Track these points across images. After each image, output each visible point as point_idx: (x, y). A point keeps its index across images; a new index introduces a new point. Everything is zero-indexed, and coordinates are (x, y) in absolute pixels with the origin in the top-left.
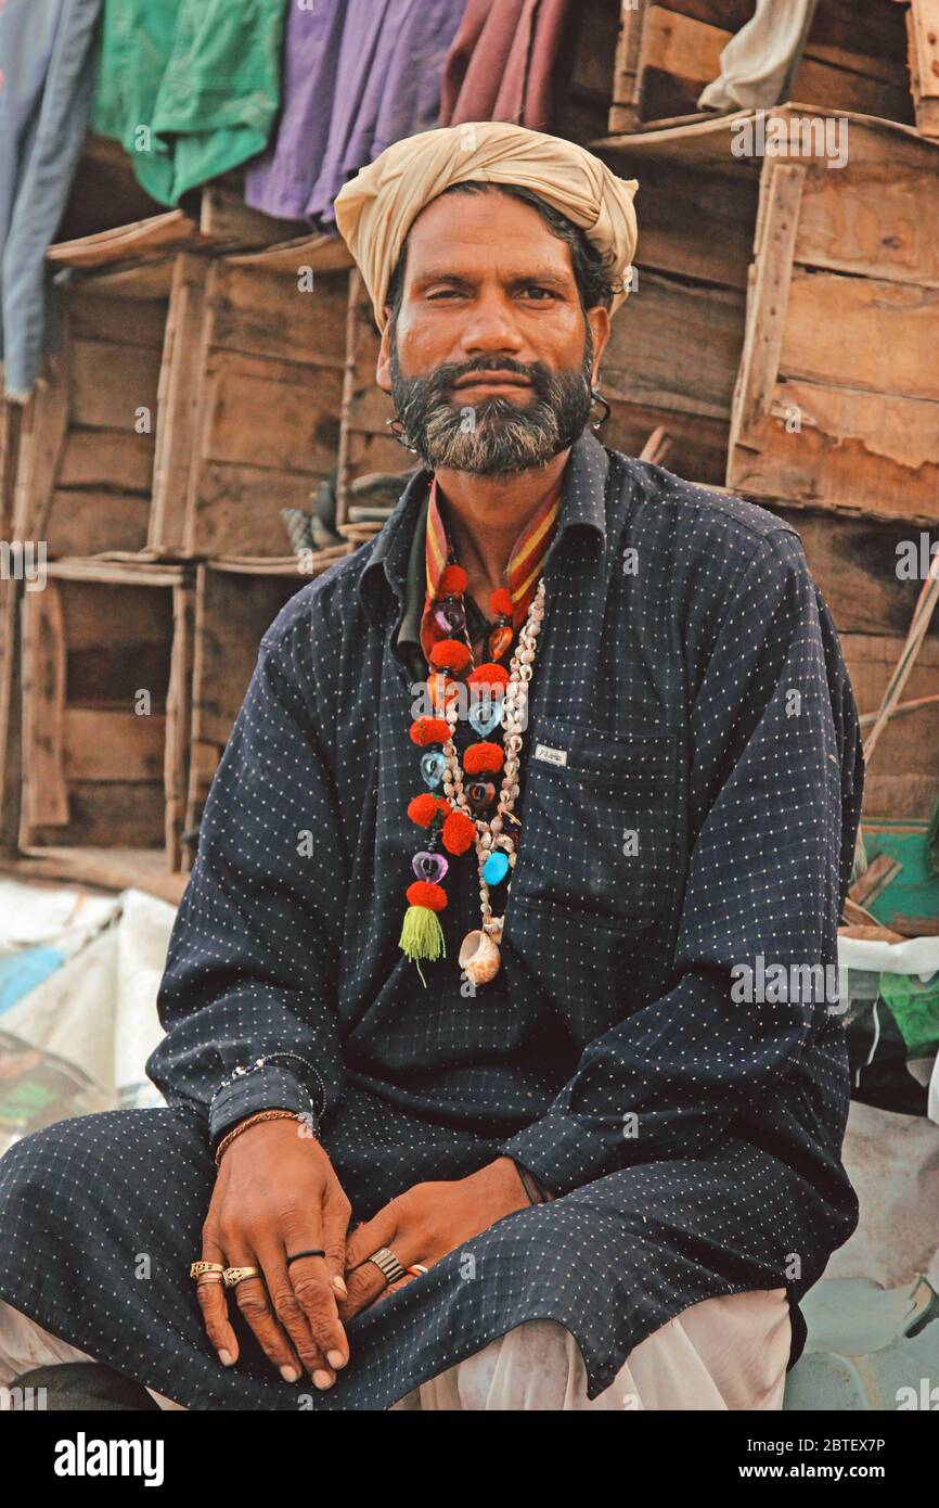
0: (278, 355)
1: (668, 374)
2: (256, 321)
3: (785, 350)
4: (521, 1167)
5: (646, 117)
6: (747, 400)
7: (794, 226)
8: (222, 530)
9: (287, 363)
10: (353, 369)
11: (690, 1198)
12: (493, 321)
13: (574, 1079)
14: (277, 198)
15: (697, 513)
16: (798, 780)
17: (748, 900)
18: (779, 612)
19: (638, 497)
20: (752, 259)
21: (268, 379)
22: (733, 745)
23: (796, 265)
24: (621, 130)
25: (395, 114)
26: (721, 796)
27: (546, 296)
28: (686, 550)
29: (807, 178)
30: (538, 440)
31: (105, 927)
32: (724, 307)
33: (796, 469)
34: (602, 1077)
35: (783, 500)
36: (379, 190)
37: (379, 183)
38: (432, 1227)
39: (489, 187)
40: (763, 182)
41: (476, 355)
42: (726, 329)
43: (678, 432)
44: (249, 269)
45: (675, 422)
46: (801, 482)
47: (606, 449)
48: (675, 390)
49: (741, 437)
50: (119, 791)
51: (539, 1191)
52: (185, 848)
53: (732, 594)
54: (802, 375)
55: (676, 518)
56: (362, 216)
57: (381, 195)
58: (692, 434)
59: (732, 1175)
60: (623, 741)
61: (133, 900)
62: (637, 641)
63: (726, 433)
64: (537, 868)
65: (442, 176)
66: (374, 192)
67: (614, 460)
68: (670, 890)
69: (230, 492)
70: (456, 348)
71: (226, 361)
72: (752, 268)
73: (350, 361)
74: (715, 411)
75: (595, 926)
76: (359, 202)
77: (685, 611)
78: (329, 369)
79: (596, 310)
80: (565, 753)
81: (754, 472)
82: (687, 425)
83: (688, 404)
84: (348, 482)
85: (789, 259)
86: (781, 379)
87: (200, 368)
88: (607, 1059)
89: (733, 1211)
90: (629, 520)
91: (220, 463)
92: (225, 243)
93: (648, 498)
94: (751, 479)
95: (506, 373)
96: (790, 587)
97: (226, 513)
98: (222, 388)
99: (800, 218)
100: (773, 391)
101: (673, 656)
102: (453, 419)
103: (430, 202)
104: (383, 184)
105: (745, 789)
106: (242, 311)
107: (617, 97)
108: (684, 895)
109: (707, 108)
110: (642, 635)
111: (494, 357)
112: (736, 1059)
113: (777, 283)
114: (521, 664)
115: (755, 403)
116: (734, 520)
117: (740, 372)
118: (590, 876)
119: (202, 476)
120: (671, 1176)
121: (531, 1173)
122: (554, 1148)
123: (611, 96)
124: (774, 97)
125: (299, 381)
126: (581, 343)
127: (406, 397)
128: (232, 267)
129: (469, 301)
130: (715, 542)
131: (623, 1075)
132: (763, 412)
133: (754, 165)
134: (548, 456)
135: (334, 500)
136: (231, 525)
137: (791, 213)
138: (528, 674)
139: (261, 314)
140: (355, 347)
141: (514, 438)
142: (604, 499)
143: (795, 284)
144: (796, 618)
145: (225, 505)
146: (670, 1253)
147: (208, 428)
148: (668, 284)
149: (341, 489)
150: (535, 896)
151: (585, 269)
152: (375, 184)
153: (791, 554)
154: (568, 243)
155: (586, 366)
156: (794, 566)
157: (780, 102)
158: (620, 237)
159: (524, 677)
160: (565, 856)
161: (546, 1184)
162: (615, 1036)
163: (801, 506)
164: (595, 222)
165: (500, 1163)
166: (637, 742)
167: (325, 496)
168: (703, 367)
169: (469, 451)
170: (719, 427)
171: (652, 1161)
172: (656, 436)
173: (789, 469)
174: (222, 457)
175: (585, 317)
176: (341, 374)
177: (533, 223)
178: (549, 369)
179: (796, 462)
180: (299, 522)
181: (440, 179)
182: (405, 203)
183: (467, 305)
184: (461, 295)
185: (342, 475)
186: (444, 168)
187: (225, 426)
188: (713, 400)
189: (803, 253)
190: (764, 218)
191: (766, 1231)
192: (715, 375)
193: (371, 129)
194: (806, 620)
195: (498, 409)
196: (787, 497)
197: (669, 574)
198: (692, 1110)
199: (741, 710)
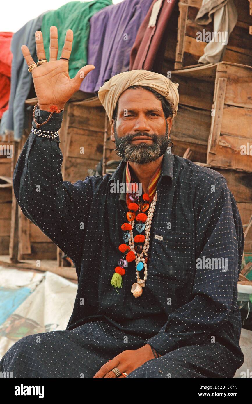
0: (87, 129)
1: (191, 133)
2: (81, 120)
3: (222, 127)
4: (152, 347)
5: (184, 66)
6: (212, 140)
7: (224, 94)
8: (72, 175)
9: (89, 131)
10: (107, 132)
11: (197, 356)
12: (142, 123)
13: (167, 323)
14: (86, 87)
15: (198, 172)
16: (225, 244)
17: (212, 276)
18: (219, 199)
19: (182, 168)
20: (213, 103)
21: (84, 135)
22: (207, 235)
23: (225, 104)
24: (178, 69)
25: (117, 65)
26: (204, 248)
27: (156, 115)
28: (195, 182)
29: (227, 81)
30: (155, 153)
31: (41, 281)
32: (206, 115)
33: (225, 159)
34: (174, 323)
35: (222, 167)
36: (110, 88)
37: (110, 87)
38: (129, 363)
39: (139, 87)
40: (216, 83)
41: (137, 132)
42: (206, 121)
43: (193, 148)
44: (79, 106)
45: (193, 146)
46: (227, 162)
47: (173, 155)
48: (193, 137)
49: (210, 150)
50: (44, 244)
51: (157, 354)
52: (62, 260)
53: (207, 194)
54: (227, 134)
55: (192, 174)
56: (105, 96)
57: (111, 90)
58: (198, 149)
59: (209, 349)
60: (178, 233)
61: (48, 274)
62: (182, 207)
63: (207, 149)
64: (155, 268)
65: (127, 84)
66: (109, 89)
67: (176, 158)
68: (191, 273)
69: (74, 165)
70: (132, 129)
71: (73, 130)
72: (213, 105)
73: (106, 130)
74: (204, 143)
75: (171, 283)
76: (105, 92)
77: (194, 198)
78: (100, 132)
79: (168, 119)
80: (162, 237)
81: (214, 160)
82: (196, 147)
83: (197, 141)
84: (105, 162)
85: (223, 103)
86: (221, 135)
87: (66, 132)
88: (175, 318)
89: (210, 359)
90: (180, 174)
91: (71, 157)
92: (72, 99)
93: (185, 168)
94: (213, 161)
95: (145, 137)
96: (222, 193)
97: (73, 171)
98: (72, 137)
99: (226, 92)
100: (219, 138)
101: (191, 210)
102: (132, 148)
103: (124, 92)
104: (111, 87)
105: (211, 246)
106: (77, 117)
107: (176, 60)
108: (195, 275)
109: (200, 63)
110: (183, 205)
111: (142, 132)
112: (210, 319)
113: (220, 109)
114: (151, 213)
115: (214, 141)
116: (208, 174)
117: (210, 133)
118: (169, 270)
119: (66, 161)
120: (193, 350)
121: (155, 349)
122: (161, 342)
123: (175, 59)
124: (218, 60)
125: (92, 136)
126: (165, 128)
127: (119, 143)
128: (74, 105)
129: (135, 117)
130: (202, 180)
131: (180, 322)
132: (216, 143)
133: (213, 78)
134: (157, 158)
135: (102, 167)
136: (74, 174)
137: (223, 91)
138: (152, 216)
139: (82, 117)
140: (107, 126)
141: (148, 153)
142: (172, 169)
143: (225, 110)
144: (224, 201)
145: (72, 169)
146: (192, 371)
147: (68, 148)
148: (191, 109)
149: (104, 164)
150: (155, 275)
151: (166, 108)
152: (109, 87)
153: (223, 183)
154: (161, 101)
155: (167, 133)
156: (224, 187)
157: (220, 61)
158: (175, 99)
159: (151, 216)
160: (162, 265)
161: (159, 352)
162: (177, 312)
163: (227, 169)
164: (168, 95)
165: (146, 346)
166: (182, 234)
167: (99, 166)
168: (200, 131)
169: (136, 157)
170: (204, 147)
171: (187, 345)
172: (188, 150)
173: (224, 159)
174: (72, 156)
175: (166, 120)
176: (103, 133)
177: (152, 96)
178: (157, 135)
179: (225, 157)
180: (93, 173)
181: (126, 85)
182: (117, 93)
183: (135, 118)
184: (133, 116)
185: (104, 160)
186: (127, 83)
187: (73, 147)
188: (203, 140)
189: (227, 101)
190: (216, 92)
191: (218, 364)
192: (203, 133)
193: (111, 69)
194: (227, 201)
195: (144, 146)
196: (223, 166)
197: (190, 189)
198: (198, 332)
199: (209, 225)
